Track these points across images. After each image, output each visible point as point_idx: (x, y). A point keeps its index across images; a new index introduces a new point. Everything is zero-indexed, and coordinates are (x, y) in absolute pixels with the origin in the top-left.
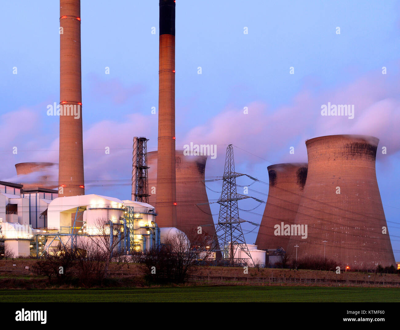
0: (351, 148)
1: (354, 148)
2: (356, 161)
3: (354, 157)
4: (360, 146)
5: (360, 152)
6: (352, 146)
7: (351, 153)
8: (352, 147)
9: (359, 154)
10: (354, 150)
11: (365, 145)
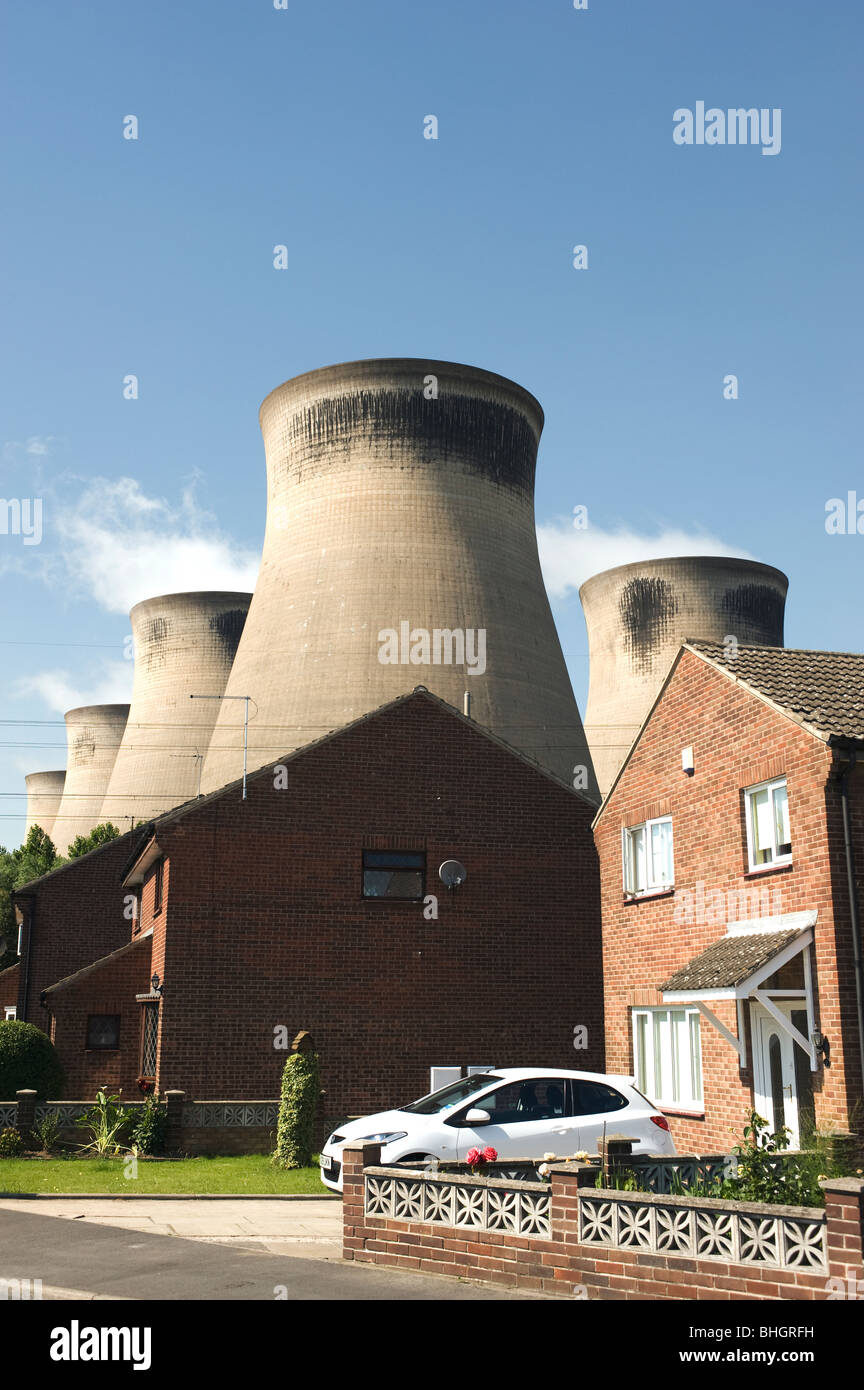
0: (310, 430)
1: (319, 429)
2: (329, 477)
3: (321, 463)
4: (339, 410)
5: (344, 436)
6: (312, 422)
7: (309, 450)
8: (310, 423)
9: (340, 446)
10: (319, 434)
11: (364, 402)
